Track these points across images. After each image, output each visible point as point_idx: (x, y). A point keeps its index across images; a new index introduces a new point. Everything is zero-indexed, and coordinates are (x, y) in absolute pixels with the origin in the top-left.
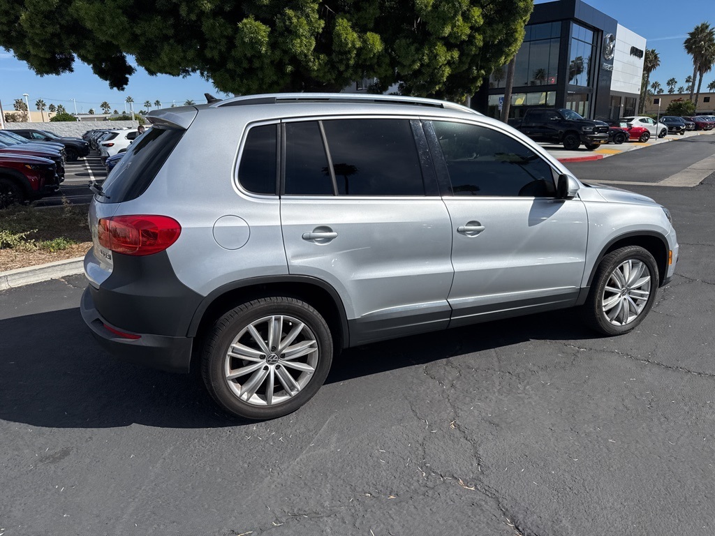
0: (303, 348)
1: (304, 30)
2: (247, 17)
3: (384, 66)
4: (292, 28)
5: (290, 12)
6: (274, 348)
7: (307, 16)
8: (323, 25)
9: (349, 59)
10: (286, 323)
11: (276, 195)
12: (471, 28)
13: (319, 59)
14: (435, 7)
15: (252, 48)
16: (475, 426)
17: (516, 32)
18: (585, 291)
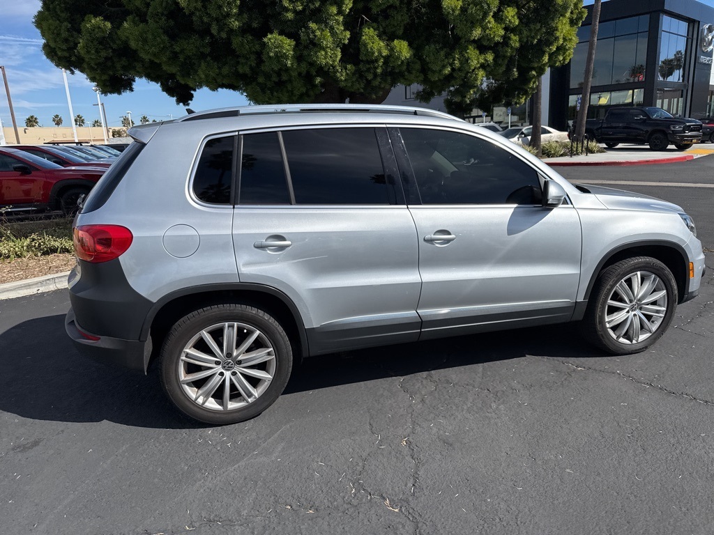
0: (260, 355)
1: (328, 41)
2: (272, 33)
3: (414, 72)
4: (316, 41)
5: (313, 25)
6: (229, 355)
7: (332, 29)
8: (349, 36)
9: (376, 68)
10: (240, 330)
11: (231, 205)
12: (506, 29)
13: (346, 69)
14: (464, 10)
15: (279, 61)
16: (427, 445)
17: (557, 30)
18: (583, 305)
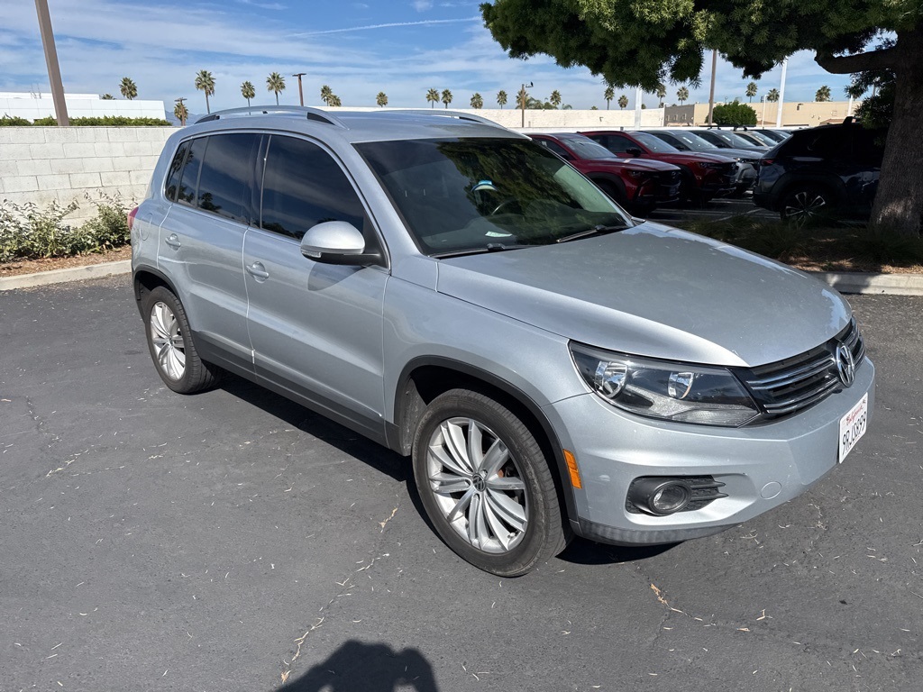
11: (172, 202)
18: (394, 430)
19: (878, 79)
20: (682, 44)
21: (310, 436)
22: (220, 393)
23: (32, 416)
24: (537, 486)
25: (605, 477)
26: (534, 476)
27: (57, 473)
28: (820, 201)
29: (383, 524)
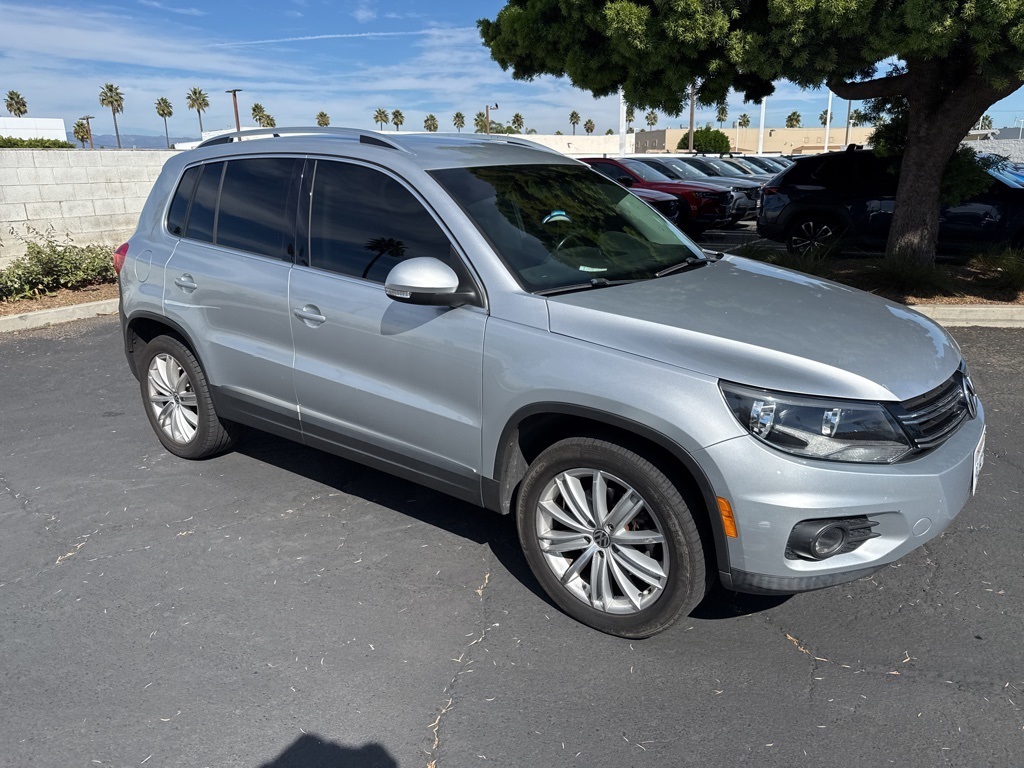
11: (180, 238)
18: (492, 487)
19: (889, 106)
20: (713, 65)
21: (361, 500)
22: (235, 457)
23: (12, 493)
24: (682, 539)
25: (766, 524)
26: (678, 528)
27: (69, 558)
28: (826, 231)
29: (480, 592)
